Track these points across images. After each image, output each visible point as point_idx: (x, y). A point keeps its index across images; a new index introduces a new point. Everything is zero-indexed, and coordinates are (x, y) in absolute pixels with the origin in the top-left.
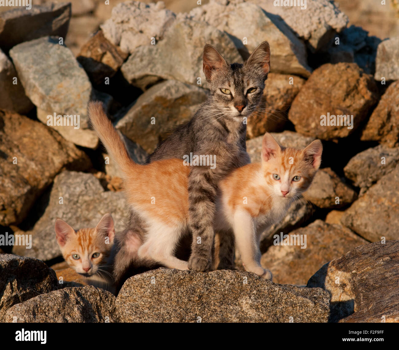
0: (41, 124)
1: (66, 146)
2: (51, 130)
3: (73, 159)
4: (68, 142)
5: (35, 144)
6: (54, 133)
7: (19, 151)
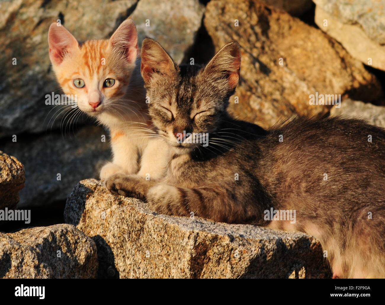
0: (319, 32)
1: (351, 66)
2: (332, 42)
3: (360, 84)
4: (355, 59)
5: (309, 58)
6: (336, 45)
7: (286, 65)
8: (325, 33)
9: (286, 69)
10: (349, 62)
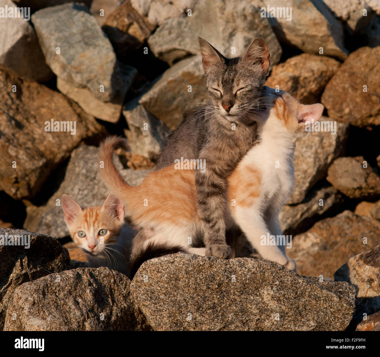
0: (60, 95)
1: (86, 119)
2: (71, 102)
3: (93, 133)
4: (88, 114)
6: (74, 104)
7: (36, 122)
8: (65, 97)
9: (36, 125)
10: (84, 117)
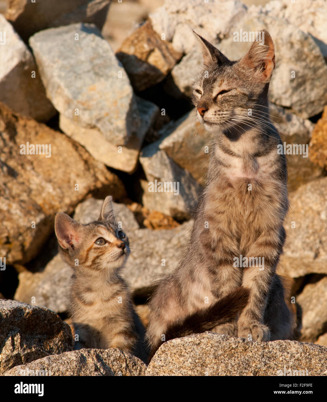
0: (64, 136)
1: (94, 167)
2: (76, 146)
3: (103, 185)
4: (97, 161)
6: (80, 148)
7: (33, 169)
8: (69, 138)
9: (32, 172)
10: (92, 164)
